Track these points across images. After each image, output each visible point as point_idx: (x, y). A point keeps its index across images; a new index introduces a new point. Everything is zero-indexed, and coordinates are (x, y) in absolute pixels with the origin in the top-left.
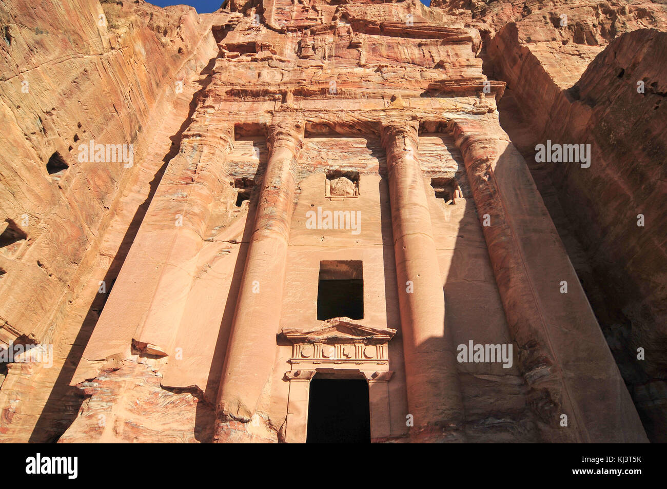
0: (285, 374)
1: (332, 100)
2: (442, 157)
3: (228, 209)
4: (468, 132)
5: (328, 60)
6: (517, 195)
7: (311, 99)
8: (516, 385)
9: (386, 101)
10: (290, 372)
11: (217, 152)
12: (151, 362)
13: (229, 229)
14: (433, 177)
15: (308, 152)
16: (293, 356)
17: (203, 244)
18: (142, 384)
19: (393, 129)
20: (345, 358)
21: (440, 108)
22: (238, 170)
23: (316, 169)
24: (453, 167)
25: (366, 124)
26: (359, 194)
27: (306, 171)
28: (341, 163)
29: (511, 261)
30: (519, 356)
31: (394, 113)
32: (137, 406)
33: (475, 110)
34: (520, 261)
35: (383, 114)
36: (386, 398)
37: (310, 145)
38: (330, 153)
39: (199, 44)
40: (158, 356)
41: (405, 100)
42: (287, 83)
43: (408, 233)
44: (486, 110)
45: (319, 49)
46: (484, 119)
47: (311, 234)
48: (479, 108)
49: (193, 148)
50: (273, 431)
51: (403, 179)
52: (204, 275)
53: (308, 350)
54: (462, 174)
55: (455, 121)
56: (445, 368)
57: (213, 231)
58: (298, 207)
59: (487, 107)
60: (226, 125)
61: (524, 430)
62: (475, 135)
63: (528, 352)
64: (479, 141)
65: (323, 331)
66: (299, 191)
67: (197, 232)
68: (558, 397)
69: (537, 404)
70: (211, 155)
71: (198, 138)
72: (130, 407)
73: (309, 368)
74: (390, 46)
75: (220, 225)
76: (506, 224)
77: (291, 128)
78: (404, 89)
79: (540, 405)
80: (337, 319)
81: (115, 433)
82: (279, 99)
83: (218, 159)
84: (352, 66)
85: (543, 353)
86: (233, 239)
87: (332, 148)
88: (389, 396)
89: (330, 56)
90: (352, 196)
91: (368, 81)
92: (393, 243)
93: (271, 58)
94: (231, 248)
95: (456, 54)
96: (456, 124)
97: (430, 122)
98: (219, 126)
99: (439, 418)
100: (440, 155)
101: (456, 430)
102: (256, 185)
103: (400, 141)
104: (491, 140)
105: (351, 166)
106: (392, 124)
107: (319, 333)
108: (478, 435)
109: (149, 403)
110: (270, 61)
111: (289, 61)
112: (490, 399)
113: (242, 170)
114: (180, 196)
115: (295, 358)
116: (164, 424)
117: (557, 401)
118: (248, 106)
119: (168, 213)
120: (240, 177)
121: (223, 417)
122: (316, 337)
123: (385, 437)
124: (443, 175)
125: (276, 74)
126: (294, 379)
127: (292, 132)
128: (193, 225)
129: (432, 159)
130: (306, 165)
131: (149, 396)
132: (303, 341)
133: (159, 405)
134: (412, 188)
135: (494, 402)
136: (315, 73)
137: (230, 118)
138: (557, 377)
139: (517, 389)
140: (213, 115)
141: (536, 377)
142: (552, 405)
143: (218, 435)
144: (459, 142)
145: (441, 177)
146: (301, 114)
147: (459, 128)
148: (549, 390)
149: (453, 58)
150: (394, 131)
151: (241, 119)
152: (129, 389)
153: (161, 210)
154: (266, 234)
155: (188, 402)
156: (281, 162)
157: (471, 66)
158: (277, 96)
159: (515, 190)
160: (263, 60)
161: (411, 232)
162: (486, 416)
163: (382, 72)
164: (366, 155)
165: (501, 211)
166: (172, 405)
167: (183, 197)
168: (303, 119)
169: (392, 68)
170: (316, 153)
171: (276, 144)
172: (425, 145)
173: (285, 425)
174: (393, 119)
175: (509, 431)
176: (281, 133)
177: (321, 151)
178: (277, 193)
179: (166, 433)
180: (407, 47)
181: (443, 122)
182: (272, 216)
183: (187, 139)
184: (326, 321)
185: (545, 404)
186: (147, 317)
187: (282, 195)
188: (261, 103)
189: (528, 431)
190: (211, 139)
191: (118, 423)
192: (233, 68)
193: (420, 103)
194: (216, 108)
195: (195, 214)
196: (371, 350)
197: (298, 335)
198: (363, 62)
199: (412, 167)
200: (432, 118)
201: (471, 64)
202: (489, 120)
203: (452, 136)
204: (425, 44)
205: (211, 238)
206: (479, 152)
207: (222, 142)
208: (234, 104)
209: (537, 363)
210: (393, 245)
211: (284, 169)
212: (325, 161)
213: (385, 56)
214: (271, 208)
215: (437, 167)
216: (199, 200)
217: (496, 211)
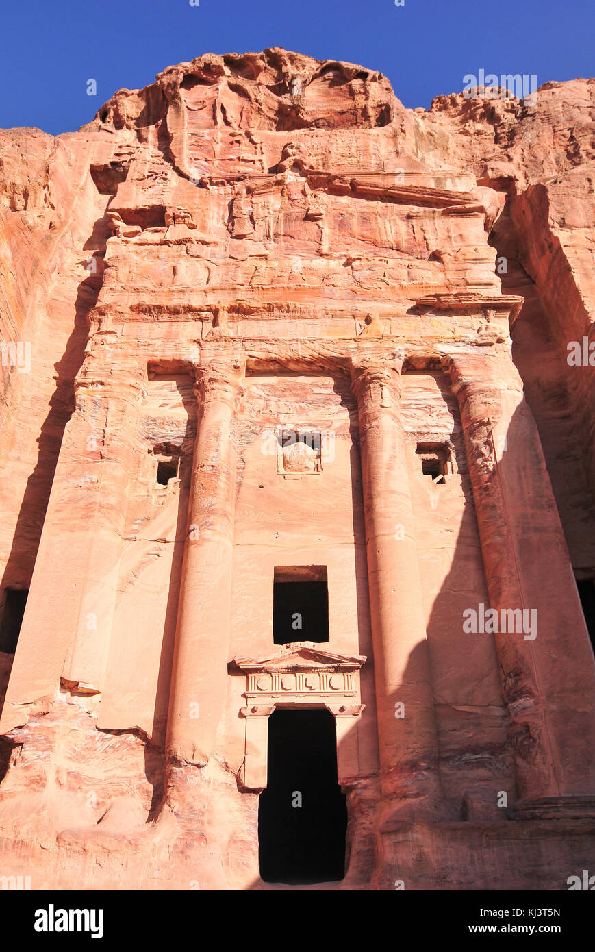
0: (240, 710)
1: (282, 321)
2: (433, 410)
3: (151, 493)
4: (467, 376)
5: (274, 240)
6: (520, 478)
7: (252, 319)
8: (498, 717)
9: (358, 322)
10: (246, 708)
11: (129, 408)
12: (83, 700)
13: (154, 523)
14: (420, 442)
15: (251, 401)
16: (248, 690)
17: (123, 544)
18: (76, 728)
19: (366, 372)
20: (308, 690)
21: (432, 337)
22: (157, 430)
23: (263, 429)
24: (445, 427)
25: (330, 360)
26: (322, 469)
27: (250, 432)
28: (297, 419)
29: (504, 569)
30: (504, 684)
31: (368, 345)
32: (76, 753)
33: (480, 341)
34: (514, 570)
35: (353, 345)
36: (354, 735)
37: (254, 389)
38: (281, 404)
39: (75, 203)
40: (90, 694)
41: (385, 321)
42: (216, 289)
43: (382, 533)
44: (493, 340)
45: (261, 223)
46: (491, 354)
47: (262, 529)
48: (485, 338)
49: (95, 402)
50: (230, 774)
51: (379, 454)
52: (130, 588)
53: (264, 681)
54: (457, 437)
55: (452, 357)
56: (419, 702)
57: (134, 526)
58: (242, 489)
59: (496, 335)
60: (136, 363)
61: (503, 766)
62: (477, 381)
63: (513, 681)
64: (481, 391)
65: (282, 659)
66: (242, 465)
67: (116, 531)
68: (537, 732)
69: (517, 738)
70: (121, 413)
71: (100, 387)
72: (68, 754)
73: (267, 704)
74: (364, 218)
75: (143, 517)
76: (502, 520)
77: (227, 371)
78: (384, 301)
79: (520, 739)
80: (298, 643)
81: (58, 784)
82: (207, 318)
83: (130, 418)
84: (310, 255)
85: (527, 683)
86: (162, 537)
87: (285, 396)
88: (357, 733)
89: (277, 235)
90: (312, 472)
91: (333, 285)
92: (365, 541)
93: (190, 241)
94: (160, 549)
95: (461, 235)
96: (452, 361)
97: (418, 359)
98: (127, 366)
99: (409, 757)
100: (430, 407)
101: (427, 769)
102: (184, 453)
103: (376, 391)
104: (497, 392)
105: (310, 425)
106: (366, 365)
107: (277, 661)
108: (453, 772)
109: (87, 748)
110: (188, 244)
111: (216, 244)
112: (468, 732)
113: (163, 431)
114: (89, 480)
115: (250, 691)
116: (106, 771)
117: (535, 736)
118: (164, 330)
119: (77, 508)
120: (161, 441)
121: (176, 762)
122: (274, 666)
123: (354, 777)
124: (432, 437)
125: (199, 270)
126: (251, 716)
127: (230, 377)
128: (111, 522)
129: (419, 413)
130: (250, 424)
131: (86, 741)
132: (258, 671)
133: (98, 750)
134: (390, 467)
135: (472, 737)
136: (256, 267)
137: (141, 350)
138: (538, 710)
139: (499, 721)
140: (115, 346)
141: (519, 709)
142: (531, 740)
143: (173, 782)
144: (456, 388)
145: (429, 440)
146: (240, 345)
147: (454, 367)
148: (530, 724)
149: (456, 241)
150: (368, 377)
151: (155, 353)
152: (65, 735)
153: (66, 503)
154: (206, 537)
155: (129, 745)
156: (217, 426)
157: (479, 259)
158: (204, 314)
159: (518, 468)
160: (178, 243)
161: (386, 532)
162: (463, 751)
163: (352, 268)
164: (330, 407)
165: (499, 501)
166: (112, 749)
167: (92, 482)
168: (242, 352)
169: (367, 262)
170: (262, 403)
171: (209, 396)
172: (410, 390)
173: (243, 768)
174: (368, 355)
175: (486, 767)
176: (215, 380)
177: (269, 400)
178: (216, 475)
179: (110, 781)
180: (389, 221)
181: (435, 358)
182: (213, 510)
183: (85, 388)
184: (285, 645)
185: (525, 738)
186: (74, 650)
187: (222, 477)
188: (182, 324)
189: (507, 767)
190: (117, 389)
191: (60, 773)
192: (135, 257)
193: (405, 327)
194: (119, 334)
195: (111, 507)
196: (338, 679)
197: (252, 665)
198: (325, 250)
199: (390, 435)
200: (421, 352)
201: (480, 257)
202: (497, 355)
203: (448, 376)
204: (417, 216)
205: (132, 536)
206: (480, 410)
207: (133, 391)
208: (144, 325)
209: (521, 693)
210: (365, 544)
211: (222, 438)
212: (276, 416)
213: (357, 236)
214: (210, 498)
215: (425, 426)
216: (114, 485)
217: (493, 501)
